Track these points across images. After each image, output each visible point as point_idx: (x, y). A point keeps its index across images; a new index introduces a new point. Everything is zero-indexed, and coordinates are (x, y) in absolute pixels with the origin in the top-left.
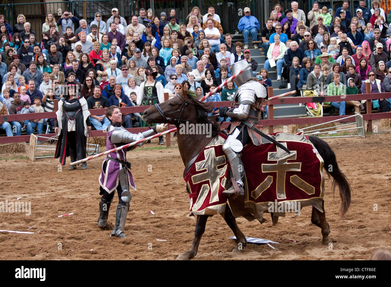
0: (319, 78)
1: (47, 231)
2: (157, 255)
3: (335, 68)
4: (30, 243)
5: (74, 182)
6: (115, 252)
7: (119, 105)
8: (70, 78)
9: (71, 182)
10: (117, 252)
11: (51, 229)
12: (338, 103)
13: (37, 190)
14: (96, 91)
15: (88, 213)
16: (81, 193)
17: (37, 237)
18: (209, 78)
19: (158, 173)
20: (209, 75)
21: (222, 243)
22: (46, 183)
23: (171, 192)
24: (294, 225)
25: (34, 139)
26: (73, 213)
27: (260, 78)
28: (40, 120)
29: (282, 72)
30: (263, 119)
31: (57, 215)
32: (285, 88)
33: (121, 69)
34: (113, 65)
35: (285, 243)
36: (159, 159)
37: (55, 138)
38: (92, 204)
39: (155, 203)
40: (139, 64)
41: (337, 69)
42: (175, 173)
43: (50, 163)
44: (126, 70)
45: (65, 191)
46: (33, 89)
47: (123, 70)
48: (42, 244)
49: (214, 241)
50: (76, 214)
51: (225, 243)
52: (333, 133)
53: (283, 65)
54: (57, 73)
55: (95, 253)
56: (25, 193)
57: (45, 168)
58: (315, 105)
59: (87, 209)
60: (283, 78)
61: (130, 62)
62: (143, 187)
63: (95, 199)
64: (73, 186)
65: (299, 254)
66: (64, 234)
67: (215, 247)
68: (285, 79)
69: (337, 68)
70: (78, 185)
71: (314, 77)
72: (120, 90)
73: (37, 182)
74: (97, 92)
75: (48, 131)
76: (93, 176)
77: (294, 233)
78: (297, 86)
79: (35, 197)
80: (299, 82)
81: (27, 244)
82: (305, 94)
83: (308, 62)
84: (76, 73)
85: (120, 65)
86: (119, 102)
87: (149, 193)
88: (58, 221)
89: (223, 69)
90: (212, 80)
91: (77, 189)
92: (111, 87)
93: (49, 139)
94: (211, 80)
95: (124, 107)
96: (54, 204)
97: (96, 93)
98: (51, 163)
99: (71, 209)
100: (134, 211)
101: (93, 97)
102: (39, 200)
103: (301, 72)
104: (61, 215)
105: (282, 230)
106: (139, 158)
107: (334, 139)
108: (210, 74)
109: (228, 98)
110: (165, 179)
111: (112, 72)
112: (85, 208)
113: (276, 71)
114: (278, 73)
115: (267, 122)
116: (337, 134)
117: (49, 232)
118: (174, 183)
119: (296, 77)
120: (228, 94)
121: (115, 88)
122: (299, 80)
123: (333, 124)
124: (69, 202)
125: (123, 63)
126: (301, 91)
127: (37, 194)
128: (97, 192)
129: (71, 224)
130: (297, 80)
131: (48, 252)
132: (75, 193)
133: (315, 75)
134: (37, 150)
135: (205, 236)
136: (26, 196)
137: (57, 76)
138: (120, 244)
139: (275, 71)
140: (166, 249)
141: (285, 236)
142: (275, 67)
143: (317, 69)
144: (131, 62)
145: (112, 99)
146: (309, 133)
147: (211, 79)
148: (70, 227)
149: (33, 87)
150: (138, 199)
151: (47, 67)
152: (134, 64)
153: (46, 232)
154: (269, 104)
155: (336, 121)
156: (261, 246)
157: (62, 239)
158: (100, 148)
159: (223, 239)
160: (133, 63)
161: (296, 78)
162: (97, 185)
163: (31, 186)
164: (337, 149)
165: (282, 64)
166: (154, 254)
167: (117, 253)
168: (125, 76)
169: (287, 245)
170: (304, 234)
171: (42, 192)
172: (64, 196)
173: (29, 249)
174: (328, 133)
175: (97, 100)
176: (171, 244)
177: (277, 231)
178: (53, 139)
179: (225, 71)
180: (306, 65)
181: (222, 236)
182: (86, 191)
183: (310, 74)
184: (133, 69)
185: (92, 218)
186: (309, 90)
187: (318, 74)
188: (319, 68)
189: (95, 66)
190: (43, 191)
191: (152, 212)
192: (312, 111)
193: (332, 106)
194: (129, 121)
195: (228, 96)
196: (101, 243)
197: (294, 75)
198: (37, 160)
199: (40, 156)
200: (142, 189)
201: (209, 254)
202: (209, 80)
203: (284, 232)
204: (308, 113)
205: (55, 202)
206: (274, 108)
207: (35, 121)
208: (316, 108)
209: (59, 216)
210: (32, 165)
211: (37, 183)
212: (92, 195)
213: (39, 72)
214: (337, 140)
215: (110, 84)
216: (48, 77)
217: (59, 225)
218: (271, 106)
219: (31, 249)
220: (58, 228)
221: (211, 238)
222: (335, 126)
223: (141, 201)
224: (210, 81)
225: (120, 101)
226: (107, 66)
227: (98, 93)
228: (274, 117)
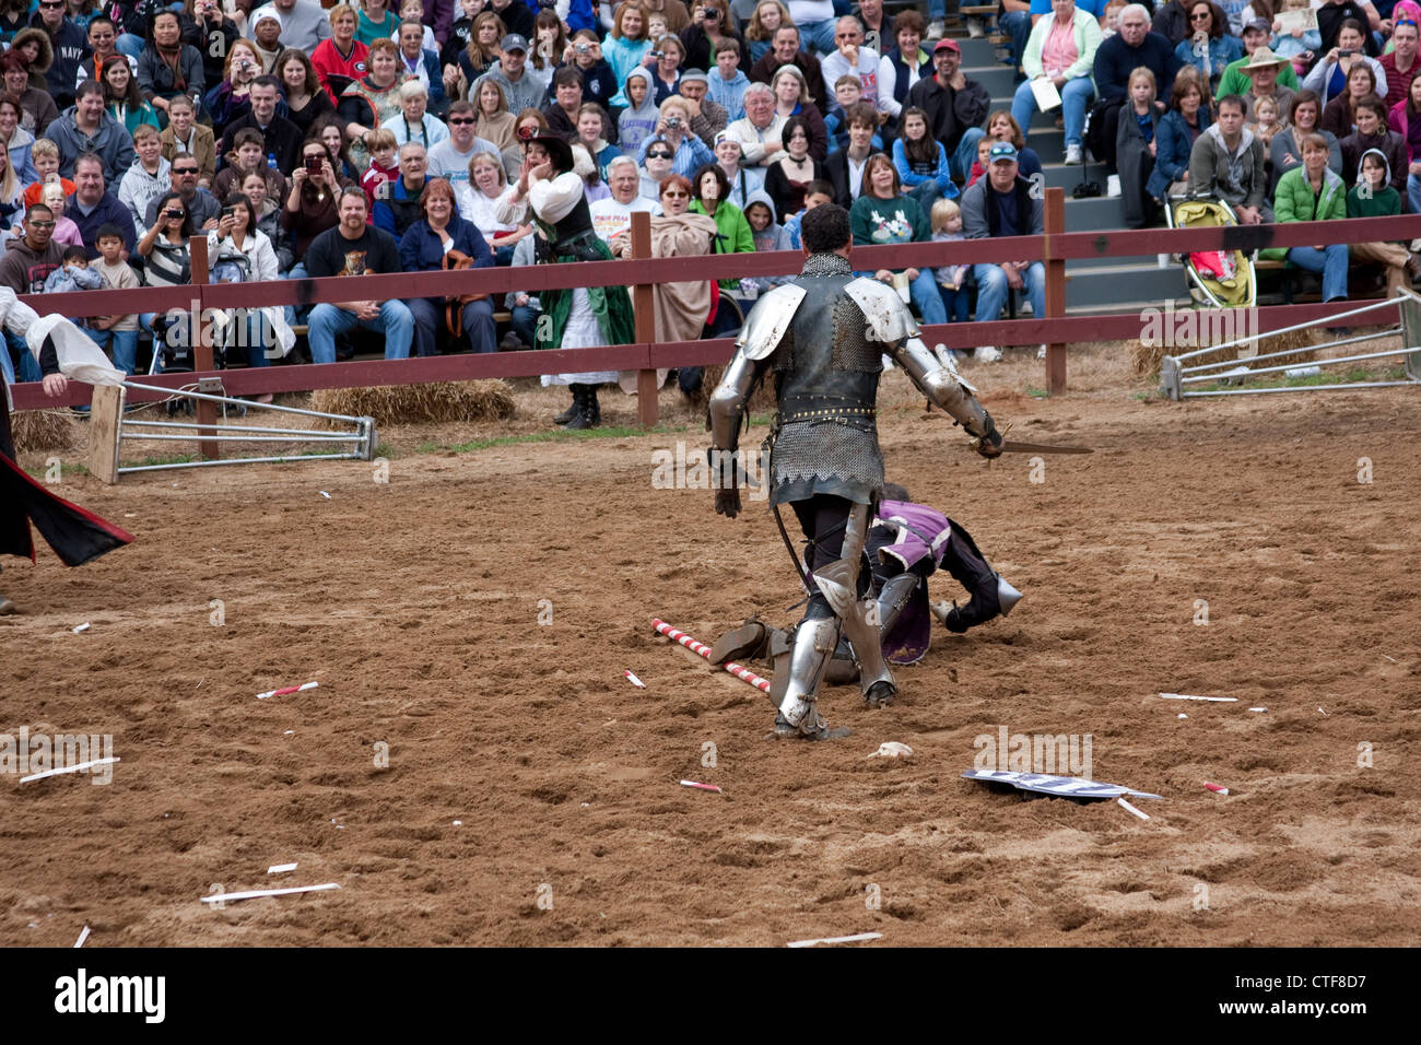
0: (1239, 154)
1: (224, 753)
2: (680, 844)
3: (1298, 113)
4: (163, 802)
5: (293, 562)
6: (511, 832)
7: (445, 260)
8: (241, 153)
9: (280, 566)
10: (522, 832)
11: (236, 745)
12: (1319, 250)
13: (147, 596)
14: (350, 208)
15: (377, 682)
16: (331, 607)
17: (183, 776)
18: (799, 154)
19: (626, 527)
20: (799, 141)
21: (931, 798)
22: (178, 568)
23: (691, 601)
24: (1211, 728)
25: (113, 393)
26: (315, 684)
27: (1002, 153)
28: (122, 319)
29: (1086, 131)
30: (1012, 316)
31: (249, 689)
32: (1099, 195)
33: (444, 119)
34: (409, 101)
35: (1186, 798)
36: (617, 476)
37: (197, 391)
38: (385, 646)
39: (635, 642)
40: (516, 97)
41: (1306, 114)
42: (695, 527)
43: (180, 492)
44: (468, 121)
45: (263, 599)
46: (95, 193)
47: (457, 121)
48: (208, 804)
49: (898, 787)
50: (327, 687)
51: (944, 796)
52: (1307, 370)
53: (1089, 101)
54: (184, 131)
55: (432, 838)
56: (100, 609)
57: (160, 511)
58: (1224, 261)
59: (368, 666)
60: (1090, 157)
61: (480, 89)
62: (576, 581)
63: (395, 629)
64: (295, 579)
65: (1251, 841)
66: (292, 765)
67: (906, 813)
68: (1097, 159)
69: (1305, 112)
70: (312, 574)
71: (1217, 152)
72: (447, 203)
73: (143, 563)
74: (353, 212)
75: (157, 365)
76: (365, 542)
77: (1217, 758)
78: (1147, 188)
79: (145, 622)
80: (1156, 170)
81: (150, 805)
82: (1181, 216)
83: (1193, 89)
84: (266, 132)
85: (441, 101)
86: (443, 249)
87: (606, 604)
88: (260, 713)
89: (859, 118)
90: (809, 164)
91: (312, 589)
92: (408, 192)
93: (169, 394)
94: (804, 164)
95: (466, 268)
96: (229, 648)
97: (348, 218)
98: (185, 492)
99: (305, 666)
100: (560, 672)
101: (338, 232)
102: (164, 634)
103: (1162, 129)
104: (266, 689)
105: (1164, 748)
106: (535, 471)
107: (1313, 398)
108: (804, 140)
109: (877, 235)
110: (660, 550)
111: (408, 129)
112: (360, 661)
113: (1062, 127)
114: (1068, 135)
115: (1040, 329)
116: (1320, 376)
117: (229, 756)
118: (699, 564)
119: (1142, 149)
120: (877, 218)
121: (428, 194)
122: (1153, 160)
123: (1306, 337)
124: (290, 642)
125: (447, 92)
126: (1167, 207)
127: (151, 612)
128: (396, 601)
129: (315, 724)
130: (1147, 163)
131: (241, 835)
132: (305, 605)
133: (1221, 141)
134: (122, 438)
135: (861, 770)
136: (110, 619)
137: (186, 144)
138: (527, 800)
139: (1053, 125)
140: (712, 818)
141: (1182, 769)
142: (1057, 112)
143: (1230, 119)
144: (485, 88)
145: (414, 237)
146: (1207, 372)
147: (804, 160)
148: (313, 736)
149: (91, 187)
150: (568, 626)
151: (144, 110)
152: (496, 97)
153: (216, 755)
154: (1048, 257)
155: (1313, 327)
156: (1091, 807)
157: (290, 783)
158: (376, 432)
159: (935, 781)
160: (493, 93)
161: (1144, 154)
162: (389, 575)
163: (119, 581)
164: (1330, 434)
165: (1083, 100)
166: (669, 840)
167: (520, 837)
168: (464, 146)
169: (1196, 804)
170: (1254, 765)
171: (170, 602)
172: (264, 618)
173: (158, 826)
174: (1282, 372)
175: (353, 244)
176: (728, 799)
177: (1145, 751)
178: (189, 393)
179: (866, 128)
180: (1183, 101)
181: (931, 770)
182: (351, 600)
183: (1201, 138)
184: (493, 119)
185: (396, 701)
186: (1201, 200)
187: (1233, 137)
188: (1238, 112)
189: (339, 106)
190: (173, 599)
191: (633, 678)
192: (1212, 285)
193: (1293, 263)
194: (484, 324)
195: (877, 227)
196: (449, 797)
197: (1136, 140)
198: (124, 477)
199: (136, 465)
200: (572, 590)
201: (890, 839)
202: (800, 162)
203: (1174, 753)
204: (1194, 292)
205: (234, 641)
206: (1068, 273)
207: (103, 324)
208: (1228, 274)
209: (260, 696)
210: (107, 499)
211: (143, 569)
212: (378, 612)
213: (113, 127)
214: (1325, 399)
215: (402, 177)
216: (156, 147)
217: (267, 728)
218: (1055, 265)
219: (171, 823)
220: (264, 740)
221: (886, 777)
222: (1313, 344)
223: (582, 636)
224: (801, 167)
225: (449, 244)
226: (388, 104)
227: (355, 217)
228: (1067, 311)
